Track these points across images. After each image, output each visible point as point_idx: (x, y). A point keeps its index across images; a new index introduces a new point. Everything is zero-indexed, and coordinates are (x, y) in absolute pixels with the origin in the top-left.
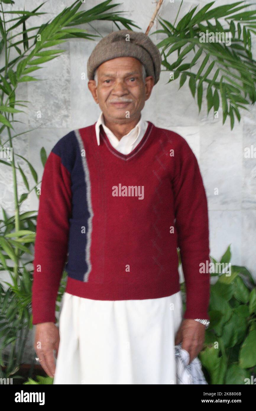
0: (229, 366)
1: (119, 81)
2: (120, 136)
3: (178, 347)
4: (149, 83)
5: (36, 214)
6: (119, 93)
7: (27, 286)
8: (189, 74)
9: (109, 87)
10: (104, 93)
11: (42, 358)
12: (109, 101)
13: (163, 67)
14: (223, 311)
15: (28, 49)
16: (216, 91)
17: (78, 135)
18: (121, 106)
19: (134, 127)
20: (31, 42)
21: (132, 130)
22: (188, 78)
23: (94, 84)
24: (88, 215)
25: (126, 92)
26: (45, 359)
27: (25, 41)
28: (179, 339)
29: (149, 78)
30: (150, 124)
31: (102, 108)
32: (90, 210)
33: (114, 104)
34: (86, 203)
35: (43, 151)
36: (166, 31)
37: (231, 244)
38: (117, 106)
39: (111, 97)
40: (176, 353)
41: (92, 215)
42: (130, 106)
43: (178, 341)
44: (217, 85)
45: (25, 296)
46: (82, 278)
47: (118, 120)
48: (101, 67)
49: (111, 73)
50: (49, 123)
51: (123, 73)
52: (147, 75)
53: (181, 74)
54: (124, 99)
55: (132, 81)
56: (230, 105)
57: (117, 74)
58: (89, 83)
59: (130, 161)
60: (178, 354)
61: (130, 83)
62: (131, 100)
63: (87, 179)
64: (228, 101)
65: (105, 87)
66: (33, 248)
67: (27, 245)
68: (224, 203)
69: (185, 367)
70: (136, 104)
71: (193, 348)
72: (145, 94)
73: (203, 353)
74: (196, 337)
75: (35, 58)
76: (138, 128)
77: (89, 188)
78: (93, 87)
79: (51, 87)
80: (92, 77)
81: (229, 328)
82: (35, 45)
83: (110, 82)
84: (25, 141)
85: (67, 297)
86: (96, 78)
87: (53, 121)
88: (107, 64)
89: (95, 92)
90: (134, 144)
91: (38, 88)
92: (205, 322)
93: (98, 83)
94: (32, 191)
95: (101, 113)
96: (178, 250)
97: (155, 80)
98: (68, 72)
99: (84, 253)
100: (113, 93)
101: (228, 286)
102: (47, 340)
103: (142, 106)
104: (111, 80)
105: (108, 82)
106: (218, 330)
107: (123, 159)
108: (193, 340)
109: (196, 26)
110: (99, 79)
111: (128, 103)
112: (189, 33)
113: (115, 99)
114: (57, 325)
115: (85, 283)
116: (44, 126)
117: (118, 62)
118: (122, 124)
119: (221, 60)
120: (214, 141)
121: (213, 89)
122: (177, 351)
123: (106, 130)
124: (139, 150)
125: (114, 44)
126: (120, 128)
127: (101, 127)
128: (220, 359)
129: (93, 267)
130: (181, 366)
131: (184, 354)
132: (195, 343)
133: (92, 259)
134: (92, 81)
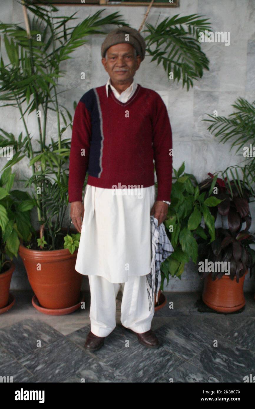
0: (181, 229)
1: (120, 58)
2: (120, 92)
3: (153, 217)
4: (138, 60)
5: (70, 141)
6: (120, 65)
7: (65, 182)
8: (163, 58)
9: (114, 61)
10: (111, 65)
11: (75, 221)
12: (114, 70)
13: (147, 53)
14: (179, 198)
15: (67, 41)
16: (179, 69)
17: (95, 91)
18: (121, 73)
19: (129, 86)
20: (69, 37)
21: (128, 88)
22: (162, 60)
23: (105, 60)
24: (101, 139)
25: (124, 65)
26: (77, 222)
27: (65, 36)
28: (153, 212)
29: (139, 56)
30: (139, 86)
31: (110, 74)
32: (102, 135)
33: (117, 72)
34: (100, 131)
35: (75, 103)
36: (150, 31)
37: (184, 162)
38: (119, 73)
39: (115, 68)
40: (151, 220)
41: (103, 138)
42: (126, 74)
43: (153, 213)
44: (180, 65)
45: (64, 186)
46: (97, 176)
47: (120, 82)
48: (109, 50)
49: (115, 53)
50: (78, 87)
51: (122, 53)
52: (137, 55)
53: (158, 58)
54: (123, 69)
55: (128, 58)
56: (187, 77)
57: (119, 54)
58: (102, 60)
59: (126, 107)
60: (152, 220)
61: (127, 59)
62: (127, 70)
63: (101, 117)
64: (186, 74)
65: (112, 62)
66: (69, 161)
67: (66, 158)
68: (182, 137)
69: (156, 228)
70: (130, 72)
71: (161, 218)
72: (136, 67)
73: (167, 221)
74: (163, 211)
75: (71, 45)
76: (131, 87)
77: (102, 123)
78: (105, 62)
79: (80, 65)
80: (104, 55)
81: (182, 208)
82: (71, 39)
83: (115, 59)
84: (64, 97)
85: (88, 187)
86: (107, 57)
87: (81, 86)
88: (113, 48)
89: (105, 65)
90: (129, 97)
91: (72, 66)
92: (168, 203)
93: (108, 60)
94: (68, 126)
95: (109, 78)
96: (154, 161)
97: (142, 58)
98: (91, 56)
99: (99, 162)
100: (116, 65)
101: (182, 184)
102: (77, 211)
103: (133, 74)
104: (115, 57)
105: (114, 58)
106: (176, 209)
107: (122, 105)
108: (161, 212)
109: (168, 29)
110: (108, 58)
111: (125, 72)
112: (163, 33)
113: (117, 69)
114: (83, 203)
115: (99, 179)
116: (76, 89)
117: (120, 46)
118: (121, 84)
119: (182, 48)
120: (177, 100)
121: (177, 67)
122: (151, 218)
123: (113, 88)
124: (132, 101)
125: (117, 35)
126: (121, 87)
127: (109, 86)
128: (176, 225)
129: (103, 169)
130: (154, 227)
131: (156, 220)
132: (162, 214)
133: (103, 165)
134: (104, 59)
